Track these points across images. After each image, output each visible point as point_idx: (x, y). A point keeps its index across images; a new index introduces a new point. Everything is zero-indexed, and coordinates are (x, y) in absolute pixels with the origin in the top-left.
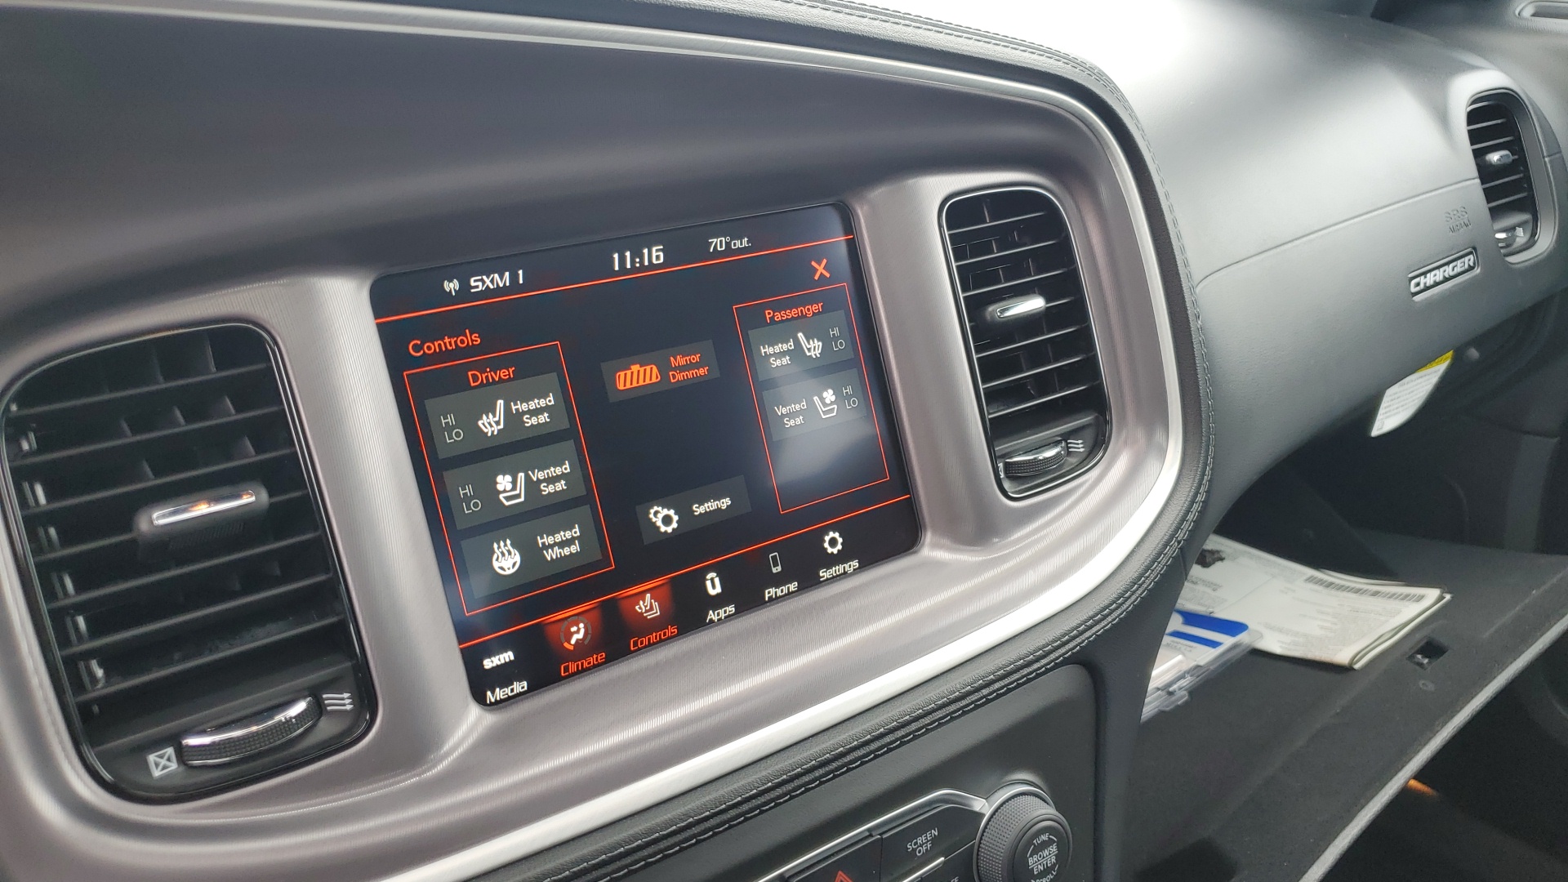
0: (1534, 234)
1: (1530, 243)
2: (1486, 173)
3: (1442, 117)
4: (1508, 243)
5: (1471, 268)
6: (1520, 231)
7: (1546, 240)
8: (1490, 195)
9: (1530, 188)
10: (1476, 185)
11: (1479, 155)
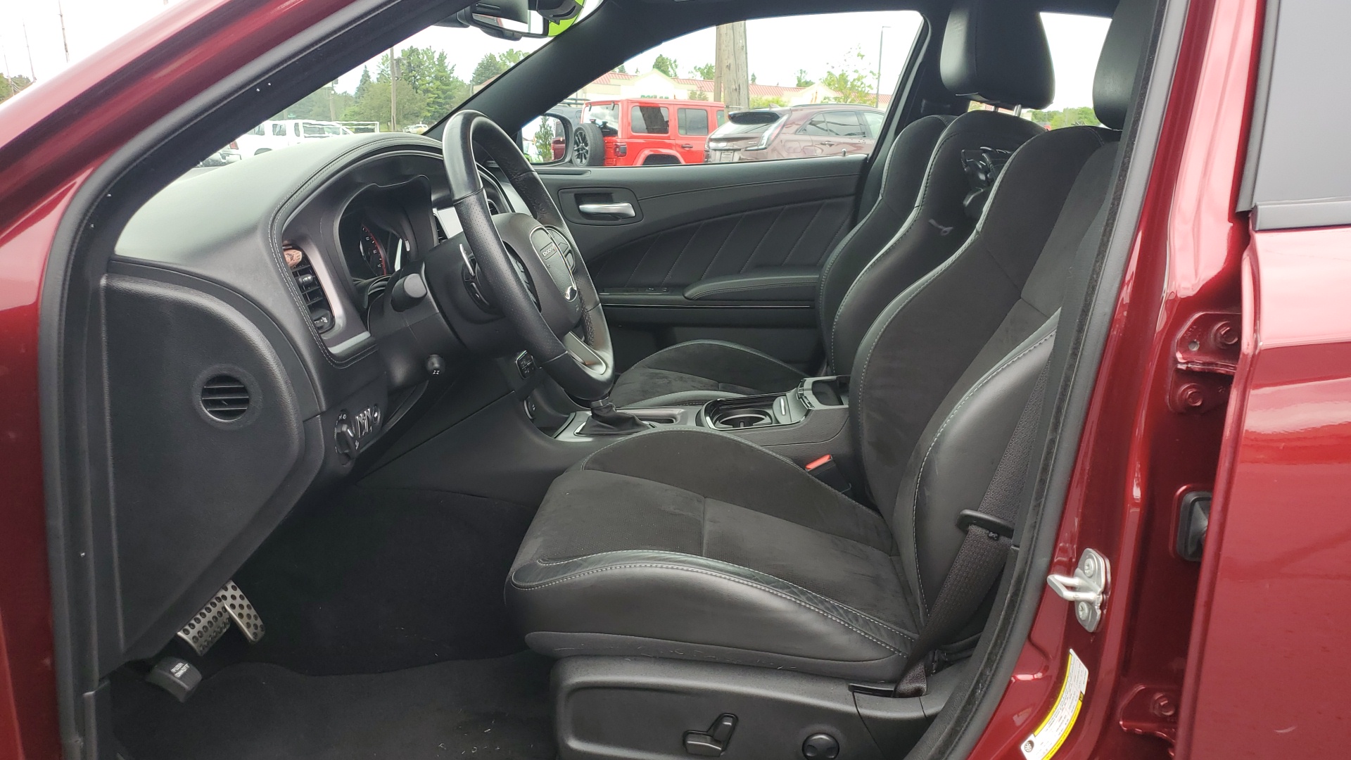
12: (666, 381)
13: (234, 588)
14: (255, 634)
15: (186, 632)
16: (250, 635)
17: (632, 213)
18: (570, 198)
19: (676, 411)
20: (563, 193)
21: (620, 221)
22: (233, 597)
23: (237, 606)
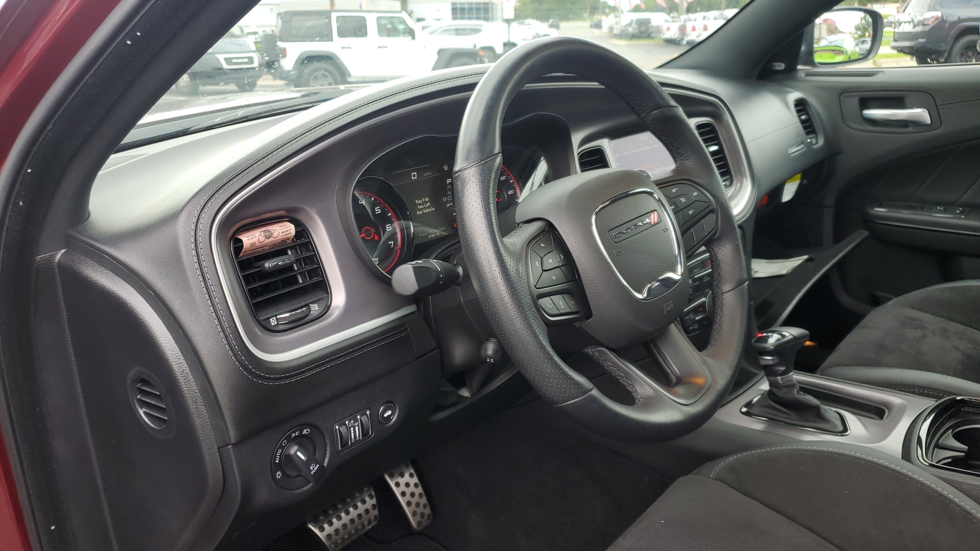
0: (817, 139)
1: (817, 143)
2: (803, 122)
3: (786, 104)
4: (811, 142)
5: (803, 148)
6: (813, 140)
7: (821, 142)
8: (805, 128)
9: (814, 126)
10: (799, 124)
11: (799, 116)
12: (919, 333)
13: (411, 475)
14: (419, 523)
15: (322, 529)
16: (413, 523)
17: (928, 120)
18: (854, 102)
19: (894, 399)
20: (847, 97)
21: (910, 129)
22: (407, 485)
23: (408, 494)
